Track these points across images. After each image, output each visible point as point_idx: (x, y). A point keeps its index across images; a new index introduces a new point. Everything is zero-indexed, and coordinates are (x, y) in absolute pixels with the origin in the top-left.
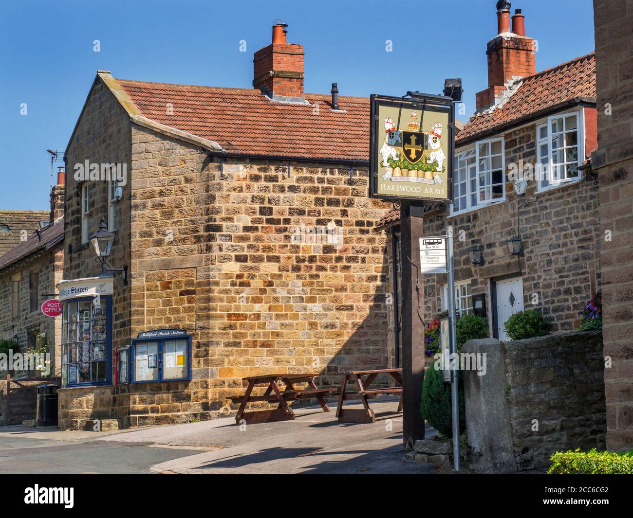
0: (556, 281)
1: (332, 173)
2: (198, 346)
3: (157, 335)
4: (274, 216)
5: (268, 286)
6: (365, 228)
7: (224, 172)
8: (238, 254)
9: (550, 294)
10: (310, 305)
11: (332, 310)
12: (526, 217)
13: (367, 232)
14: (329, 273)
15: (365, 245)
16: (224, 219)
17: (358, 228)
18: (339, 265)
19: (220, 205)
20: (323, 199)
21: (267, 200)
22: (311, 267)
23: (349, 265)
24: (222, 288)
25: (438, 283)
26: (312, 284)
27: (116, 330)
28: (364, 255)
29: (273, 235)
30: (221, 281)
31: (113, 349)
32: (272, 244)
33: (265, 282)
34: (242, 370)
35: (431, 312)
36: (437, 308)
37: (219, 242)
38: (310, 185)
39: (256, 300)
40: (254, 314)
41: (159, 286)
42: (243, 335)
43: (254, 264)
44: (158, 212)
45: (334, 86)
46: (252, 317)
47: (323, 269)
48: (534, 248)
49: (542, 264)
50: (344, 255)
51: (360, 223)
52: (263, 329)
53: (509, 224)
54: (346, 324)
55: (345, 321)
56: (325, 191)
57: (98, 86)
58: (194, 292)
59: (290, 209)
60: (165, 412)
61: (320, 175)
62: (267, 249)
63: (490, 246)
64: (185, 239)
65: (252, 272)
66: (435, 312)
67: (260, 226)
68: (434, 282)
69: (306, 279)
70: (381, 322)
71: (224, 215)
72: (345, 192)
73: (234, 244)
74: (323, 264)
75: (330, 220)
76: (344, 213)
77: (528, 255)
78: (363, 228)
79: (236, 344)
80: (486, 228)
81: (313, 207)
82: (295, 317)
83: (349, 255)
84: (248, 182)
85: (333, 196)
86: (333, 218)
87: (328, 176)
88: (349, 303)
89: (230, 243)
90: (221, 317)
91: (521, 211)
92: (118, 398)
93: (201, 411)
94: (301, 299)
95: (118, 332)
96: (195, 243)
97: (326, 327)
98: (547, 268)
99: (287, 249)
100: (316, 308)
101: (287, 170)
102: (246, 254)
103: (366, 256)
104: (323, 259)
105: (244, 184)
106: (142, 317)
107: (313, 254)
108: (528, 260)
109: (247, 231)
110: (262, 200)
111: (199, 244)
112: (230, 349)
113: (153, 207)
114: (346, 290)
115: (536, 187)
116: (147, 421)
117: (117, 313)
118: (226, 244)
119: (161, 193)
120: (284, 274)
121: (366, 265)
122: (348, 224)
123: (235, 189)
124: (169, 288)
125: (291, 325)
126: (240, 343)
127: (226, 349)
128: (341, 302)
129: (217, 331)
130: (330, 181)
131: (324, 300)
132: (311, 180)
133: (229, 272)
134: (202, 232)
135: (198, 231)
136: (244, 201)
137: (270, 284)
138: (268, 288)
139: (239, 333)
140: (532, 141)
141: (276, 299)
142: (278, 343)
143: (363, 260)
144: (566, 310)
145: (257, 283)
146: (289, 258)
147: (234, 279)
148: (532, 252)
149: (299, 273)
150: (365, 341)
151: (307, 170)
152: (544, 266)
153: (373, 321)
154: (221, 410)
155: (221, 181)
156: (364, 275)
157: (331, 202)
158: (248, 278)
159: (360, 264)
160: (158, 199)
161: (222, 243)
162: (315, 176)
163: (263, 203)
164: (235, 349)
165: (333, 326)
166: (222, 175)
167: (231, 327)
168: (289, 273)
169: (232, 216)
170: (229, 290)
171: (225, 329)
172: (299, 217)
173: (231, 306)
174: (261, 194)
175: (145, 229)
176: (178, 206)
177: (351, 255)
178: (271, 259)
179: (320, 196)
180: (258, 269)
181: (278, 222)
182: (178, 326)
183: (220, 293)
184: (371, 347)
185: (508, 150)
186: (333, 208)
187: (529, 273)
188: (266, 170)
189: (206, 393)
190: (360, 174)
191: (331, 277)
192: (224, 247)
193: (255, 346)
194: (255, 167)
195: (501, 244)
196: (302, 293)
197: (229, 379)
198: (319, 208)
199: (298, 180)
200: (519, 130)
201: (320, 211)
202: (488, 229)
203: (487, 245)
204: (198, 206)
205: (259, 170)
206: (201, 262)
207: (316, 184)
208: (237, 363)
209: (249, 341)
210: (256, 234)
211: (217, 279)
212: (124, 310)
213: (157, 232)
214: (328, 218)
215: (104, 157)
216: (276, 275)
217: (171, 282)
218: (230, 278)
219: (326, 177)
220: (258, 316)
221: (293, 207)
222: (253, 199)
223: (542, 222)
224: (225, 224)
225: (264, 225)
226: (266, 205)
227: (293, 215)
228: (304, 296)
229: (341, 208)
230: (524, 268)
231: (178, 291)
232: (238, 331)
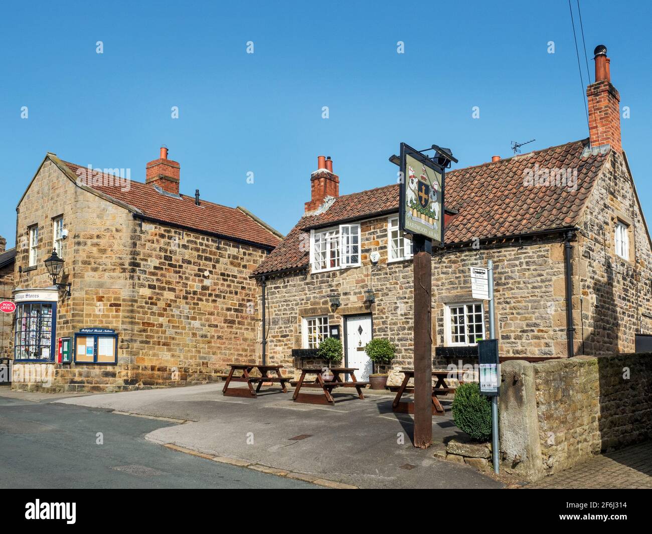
0: (402, 321)
1: (208, 240)
2: (122, 342)
3: (93, 332)
4: (173, 262)
5: (168, 306)
6: (226, 278)
7: (143, 229)
8: (150, 283)
9: (396, 329)
10: (192, 322)
11: (205, 326)
12: (377, 277)
13: (227, 280)
14: (204, 302)
15: (225, 288)
16: (142, 260)
17: (222, 277)
18: (210, 298)
19: (140, 250)
20: (202, 256)
21: (169, 252)
22: (194, 298)
23: (216, 299)
24: (139, 304)
25: (299, 315)
26: (194, 308)
27: (59, 326)
28: (225, 295)
29: (172, 274)
30: (139, 300)
31: (56, 338)
32: (171, 280)
33: (166, 304)
34: (150, 359)
35: (293, 333)
36: (298, 331)
37: (138, 274)
38: (194, 246)
39: (161, 315)
40: (159, 324)
41: (95, 298)
42: (152, 337)
43: (160, 292)
44: (95, 249)
45: (197, 191)
46: (158, 325)
47: (201, 300)
48: (383, 298)
49: (390, 309)
50: (214, 293)
51: (223, 274)
52: (164, 334)
53: (363, 281)
54: (214, 336)
55: (213, 334)
56: (204, 251)
57: (47, 162)
58: (120, 305)
59: (182, 259)
60: (96, 384)
61: (201, 241)
62: (168, 283)
63: (345, 294)
64: (114, 269)
65: (158, 296)
66: (297, 333)
67: (164, 267)
68: (296, 314)
69: (191, 305)
70: (233, 337)
71: (141, 257)
72: (215, 254)
73: (148, 277)
74: (201, 297)
75: (206, 270)
76: (214, 267)
77: (378, 302)
78: (224, 277)
79: (148, 343)
80: (343, 282)
81: (196, 260)
82: (184, 328)
83: (216, 293)
84: (157, 237)
85: (208, 255)
86: (208, 269)
87: (205, 242)
88: (215, 323)
89: (145, 276)
90: (138, 323)
91: (374, 273)
92: (60, 372)
93: (123, 385)
94: (188, 318)
95: (61, 327)
96: (122, 272)
97: (202, 337)
98: (393, 312)
99: (181, 284)
100: (196, 324)
101: (182, 234)
102: (155, 284)
103: (226, 295)
104: (201, 294)
105: (155, 238)
106: (81, 318)
107: (195, 290)
108: (378, 306)
109: (156, 269)
110: (166, 251)
111: (124, 274)
112: (144, 345)
113: (92, 245)
114: (214, 314)
115: (387, 259)
116: (84, 389)
117: (61, 314)
118: (142, 276)
119: (98, 237)
120: (178, 300)
121: (226, 300)
122: (216, 273)
123: (149, 241)
124: (102, 301)
125: (181, 333)
126: (149, 342)
127: (141, 345)
128: (211, 322)
129: (136, 332)
130: (206, 246)
131: (201, 319)
132: (196, 243)
133: (143, 295)
134: (127, 266)
135: (124, 265)
136: (155, 249)
137: (169, 306)
138: (168, 308)
139: (149, 335)
140: (384, 228)
141: (173, 316)
142: (173, 344)
143: (224, 298)
144: (409, 340)
145: (161, 304)
146: (182, 290)
147: (147, 300)
148: (382, 300)
149: (187, 301)
150: (224, 347)
151: (194, 236)
152: (391, 311)
153: (229, 335)
154: (137, 385)
155: (140, 234)
156: (225, 306)
157: (207, 259)
158: (156, 300)
159: (222, 300)
160: (95, 240)
161: (140, 275)
162: (198, 241)
163: (166, 253)
164: (146, 345)
165: (206, 336)
166: (141, 230)
167: (144, 331)
168: (181, 300)
169: (147, 258)
170: (144, 306)
171: (140, 331)
172: (188, 265)
173: (145, 317)
174: (165, 247)
175: (85, 259)
176: (111, 246)
177: (217, 293)
178: (171, 290)
179: (200, 253)
180: (162, 295)
181: (175, 266)
182: (108, 327)
183: (138, 308)
184: (227, 352)
185: (363, 233)
186: (207, 262)
187: (378, 314)
188: (169, 232)
189: (127, 373)
190: (224, 244)
191: (205, 306)
192: (141, 278)
193: (159, 345)
194: (163, 229)
195: (355, 294)
196: (188, 313)
197: (142, 365)
198: (199, 261)
199: (188, 241)
200: (374, 220)
201: (200, 263)
202: (345, 283)
203: (343, 293)
204: (124, 248)
205: (165, 231)
206: (126, 285)
207: (198, 246)
208: (149, 355)
209: (155, 341)
210: (162, 272)
211: (136, 298)
212: (67, 312)
213: (95, 263)
214: (204, 268)
215: (52, 209)
216: (173, 300)
217: (103, 297)
218: (144, 299)
219: (204, 242)
220: (161, 326)
221: (185, 258)
222: (161, 249)
223: (391, 281)
224: (142, 263)
225: (167, 267)
226: (168, 254)
227: (184, 263)
228: (189, 316)
229: (212, 263)
230: (375, 310)
231: (109, 303)
232: (149, 334)
